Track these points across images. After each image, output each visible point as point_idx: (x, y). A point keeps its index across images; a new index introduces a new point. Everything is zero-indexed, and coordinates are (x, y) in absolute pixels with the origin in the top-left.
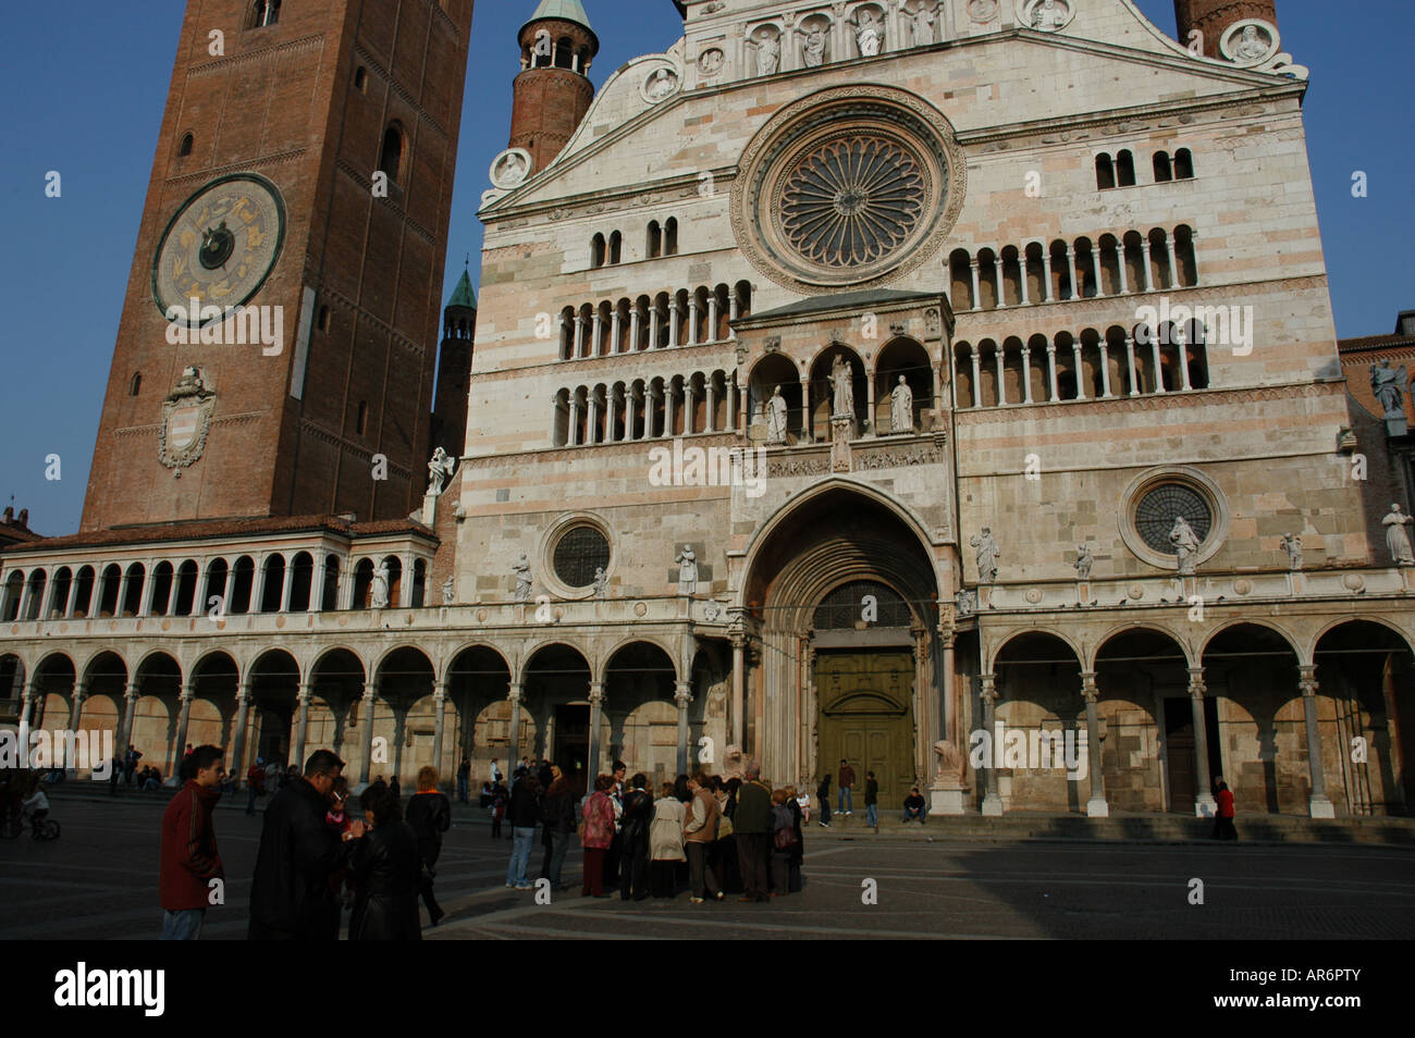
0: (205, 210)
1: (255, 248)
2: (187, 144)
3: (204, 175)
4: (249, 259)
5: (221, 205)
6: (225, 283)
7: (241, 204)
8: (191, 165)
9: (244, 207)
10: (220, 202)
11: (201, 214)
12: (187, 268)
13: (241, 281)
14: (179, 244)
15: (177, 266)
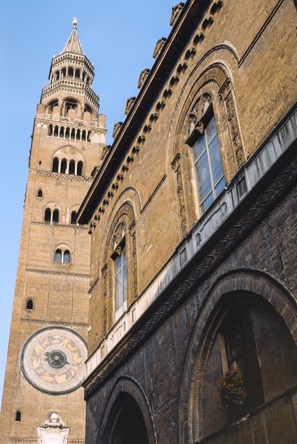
0: (47, 339)
1: (78, 364)
2: (30, 305)
3: (42, 322)
4: (75, 368)
5: (55, 339)
6: (64, 376)
7: (66, 341)
8: (35, 314)
9: (69, 343)
10: (54, 337)
11: (44, 340)
12: (41, 364)
13: (73, 377)
14: (34, 351)
15: (34, 362)
